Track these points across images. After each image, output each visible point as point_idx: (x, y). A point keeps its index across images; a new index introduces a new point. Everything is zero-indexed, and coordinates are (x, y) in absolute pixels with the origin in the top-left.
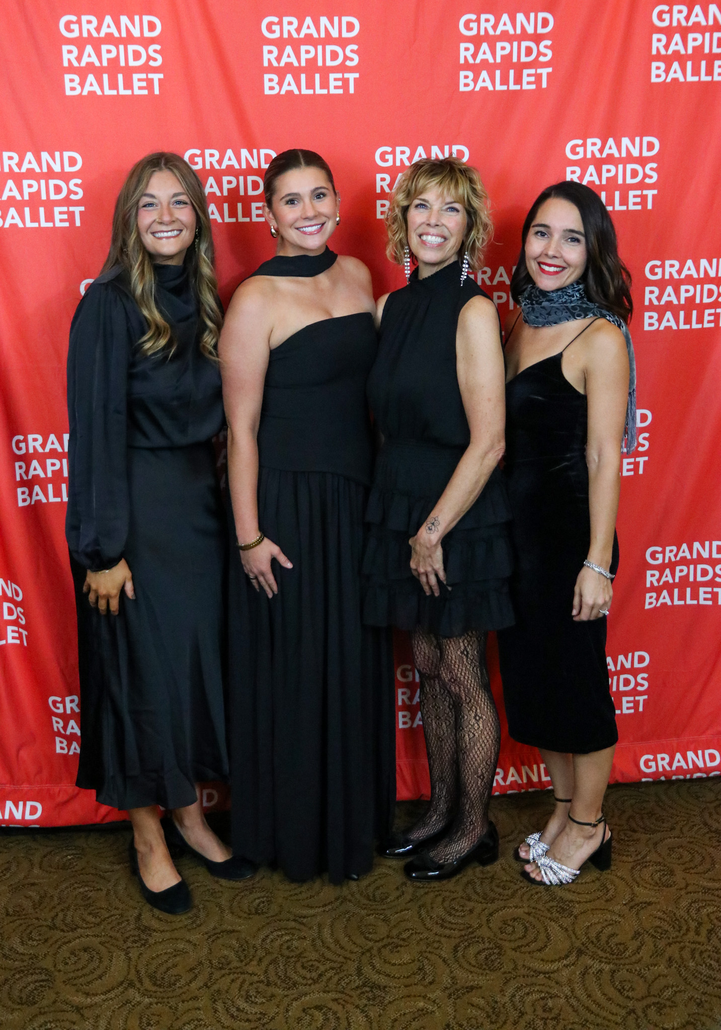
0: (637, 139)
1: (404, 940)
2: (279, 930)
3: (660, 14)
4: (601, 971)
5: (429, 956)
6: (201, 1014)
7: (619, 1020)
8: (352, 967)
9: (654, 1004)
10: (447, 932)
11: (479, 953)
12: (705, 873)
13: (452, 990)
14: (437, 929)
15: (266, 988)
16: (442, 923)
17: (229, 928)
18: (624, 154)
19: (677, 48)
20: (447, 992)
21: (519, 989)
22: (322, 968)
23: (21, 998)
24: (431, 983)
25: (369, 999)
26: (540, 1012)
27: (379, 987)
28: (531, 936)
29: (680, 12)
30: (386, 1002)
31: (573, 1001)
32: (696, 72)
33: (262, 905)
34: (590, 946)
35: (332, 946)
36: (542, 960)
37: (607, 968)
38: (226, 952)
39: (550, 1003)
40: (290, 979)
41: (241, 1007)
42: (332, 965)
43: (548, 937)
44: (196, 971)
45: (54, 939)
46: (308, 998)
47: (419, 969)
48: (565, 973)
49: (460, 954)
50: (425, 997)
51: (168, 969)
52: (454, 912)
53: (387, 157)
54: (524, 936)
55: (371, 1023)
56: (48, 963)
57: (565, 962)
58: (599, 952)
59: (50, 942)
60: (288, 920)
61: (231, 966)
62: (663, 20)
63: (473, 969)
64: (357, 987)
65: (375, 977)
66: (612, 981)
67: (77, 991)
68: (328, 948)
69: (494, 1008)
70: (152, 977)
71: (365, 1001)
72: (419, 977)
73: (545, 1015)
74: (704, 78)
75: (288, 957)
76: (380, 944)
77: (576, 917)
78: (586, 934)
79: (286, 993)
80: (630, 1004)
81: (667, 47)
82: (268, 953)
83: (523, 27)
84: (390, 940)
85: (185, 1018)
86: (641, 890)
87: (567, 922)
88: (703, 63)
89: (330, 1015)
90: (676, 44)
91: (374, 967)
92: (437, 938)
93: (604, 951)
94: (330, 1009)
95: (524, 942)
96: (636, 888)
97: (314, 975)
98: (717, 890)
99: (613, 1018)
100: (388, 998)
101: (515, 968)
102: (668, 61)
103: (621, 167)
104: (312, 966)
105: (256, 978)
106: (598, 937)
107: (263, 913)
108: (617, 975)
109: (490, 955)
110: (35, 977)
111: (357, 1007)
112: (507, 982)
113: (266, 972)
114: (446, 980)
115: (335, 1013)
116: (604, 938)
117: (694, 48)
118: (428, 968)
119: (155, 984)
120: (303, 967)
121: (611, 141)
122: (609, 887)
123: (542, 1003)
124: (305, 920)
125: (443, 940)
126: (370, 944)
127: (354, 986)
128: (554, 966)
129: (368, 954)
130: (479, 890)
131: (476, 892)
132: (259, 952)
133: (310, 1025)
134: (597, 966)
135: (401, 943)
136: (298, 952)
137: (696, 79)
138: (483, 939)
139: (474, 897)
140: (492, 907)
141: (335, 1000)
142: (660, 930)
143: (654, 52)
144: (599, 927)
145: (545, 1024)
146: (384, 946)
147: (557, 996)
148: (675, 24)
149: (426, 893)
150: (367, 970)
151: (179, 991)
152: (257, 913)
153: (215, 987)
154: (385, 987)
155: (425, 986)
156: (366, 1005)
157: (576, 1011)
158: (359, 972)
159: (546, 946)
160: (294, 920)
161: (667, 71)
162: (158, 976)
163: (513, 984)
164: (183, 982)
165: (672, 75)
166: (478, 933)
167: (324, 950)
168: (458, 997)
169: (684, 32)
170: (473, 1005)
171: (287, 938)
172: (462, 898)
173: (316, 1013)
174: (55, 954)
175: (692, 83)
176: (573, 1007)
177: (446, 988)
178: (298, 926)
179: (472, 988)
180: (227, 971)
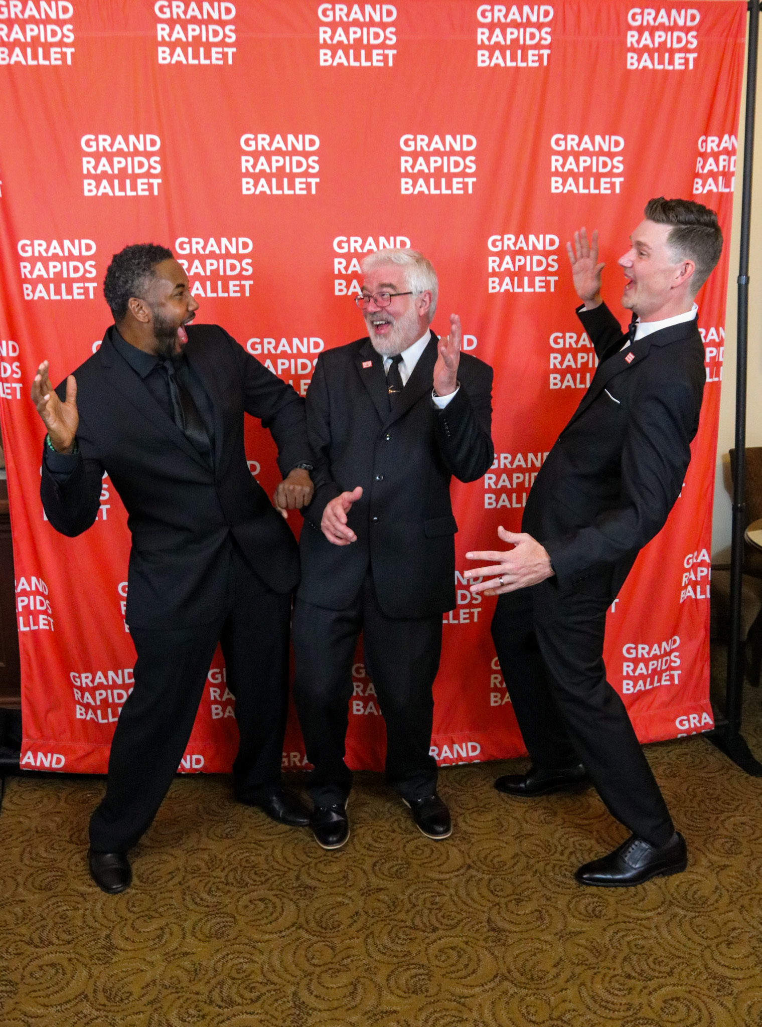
0: (541, 237)
1: (336, 858)
2: (242, 849)
3: (557, 142)
4: (481, 880)
5: (353, 868)
6: (174, 902)
7: (486, 909)
8: (292, 875)
9: (515, 899)
10: (371, 853)
11: (392, 867)
12: (580, 814)
13: (365, 891)
14: (364, 851)
15: (224, 886)
16: (369, 847)
17: (204, 847)
18: (531, 248)
19: (571, 167)
20: (361, 892)
21: (416, 890)
22: (270, 875)
23: (41, 886)
24: (350, 886)
25: (301, 895)
26: (428, 905)
27: (311, 888)
28: (435, 856)
29: (573, 140)
30: (314, 897)
31: (456, 898)
32: (587, 186)
33: (231, 832)
34: (479, 863)
35: (281, 861)
36: (439, 872)
37: (486, 877)
38: (198, 862)
39: (437, 899)
40: (244, 881)
41: (204, 898)
42: (280, 873)
43: (448, 858)
44: (174, 874)
45: (70, 849)
46: (255, 893)
47: (344, 877)
48: (455, 880)
49: (377, 868)
50: (343, 895)
51: (153, 872)
52: (379, 840)
53: (343, 245)
54: (430, 857)
55: (299, 910)
56: (64, 865)
57: (456, 873)
58: (484, 867)
59: (67, 851)
60: (250, 843)
61: (200, 872)
62: (560, 146)
63: (384, 877)
64: (293, 888)
65: (309, 882)
66: (488, 886)
67: (83, 883)
68: (278, 862)
69: (394, 902)
70: (139, 877)
71: (297, 897)
72: (342, 882)
73: (431, 907)
74: (593, 191)
75: (245, 867)
76: (317, 861)
77: (472, 844)
78: (478, 855)
79: (239, 890)
80: (497, 900)
81: (563, 166)
82: (230, 864)
83: (451, 146)
84: (325, 858)
85: (162, 903)
86: (528, 826)
87: (463, 847)
88: (592, 180)
89: (270, 905)
90: (571, 164)
91: (309, 875)
92: (363, 857)
93: (488, 866)
94: (270, 901)
95: (429, 860)
96: (524, 825)
97: (263, 879)
98: (586, 825)
99: (482, 908)
100: (316, 895)
101: (418, 877)
102: (565, 176)
103: (528, 258)
104: (262, 873)
105: (218, 880)
106: (485, 858)
107: (232, 837)
108: (493, 882)
109: (400, 868)
110: (53, 873)
111: (291, 900)
112: (408, 886)
113: (226, 876)
114: (363, 884)
115: (273, 904)
116: (490, 858)
117: (585, 168)
118: (351, 876)
119: (141, 881)
120: (256, 874)
121: (522, 237)
122: (505, 824)
123: (431, 899)
124: (262, 843)
125: (366, 858)
126: (309, 860)
127: (291, 886)
128: (447, 876)
129: (307, 867)
130: (403, 826)
131: (400, 828)
132: (223, 864)
133: (254, 910)
134: (480, 875)
135: (334, 860)
136: (253, 864)
137: (586, 191)
138: (397, 858)
139: (398, 830)
140: (409, 837)
141: (274, 895)
142: (534, 853)
143: (553, 169)
144: (488, 851)
145: (430, 912)
146: (320, 862)
147: (444, 895)
148: (569, 148)
149: (361, 827)
150: (304, 878)
151: (158, 887)
152: (227, 837)
153: (187, 885)
154: (315, 888)
155: (346, 888)
156: (298, 899)
157: (455, 904)
158: (297, 878)
159: (444, 863)
160: (255, 843)
161: (564, 185)
162: (145, 877)
163: (413, 887)
164: (163, 880)
165: (567, 188)
166: (395, 854)
167: (274, 863)
168: (370, 895)
169: (577, 155)
170: (379, 900)
171: (247, 854)
172: (388, 831)
173: (260, 903)
174: (70, 859)
175: (584, 194)
176: (454, 901)
177: (362, 889)
178: (256, 846)
179: (381, 889)
180: (197, 875)
